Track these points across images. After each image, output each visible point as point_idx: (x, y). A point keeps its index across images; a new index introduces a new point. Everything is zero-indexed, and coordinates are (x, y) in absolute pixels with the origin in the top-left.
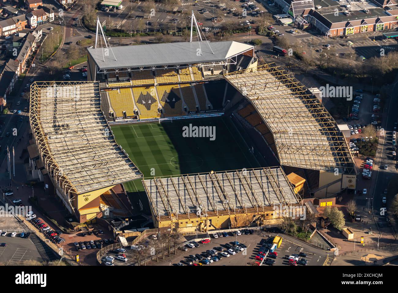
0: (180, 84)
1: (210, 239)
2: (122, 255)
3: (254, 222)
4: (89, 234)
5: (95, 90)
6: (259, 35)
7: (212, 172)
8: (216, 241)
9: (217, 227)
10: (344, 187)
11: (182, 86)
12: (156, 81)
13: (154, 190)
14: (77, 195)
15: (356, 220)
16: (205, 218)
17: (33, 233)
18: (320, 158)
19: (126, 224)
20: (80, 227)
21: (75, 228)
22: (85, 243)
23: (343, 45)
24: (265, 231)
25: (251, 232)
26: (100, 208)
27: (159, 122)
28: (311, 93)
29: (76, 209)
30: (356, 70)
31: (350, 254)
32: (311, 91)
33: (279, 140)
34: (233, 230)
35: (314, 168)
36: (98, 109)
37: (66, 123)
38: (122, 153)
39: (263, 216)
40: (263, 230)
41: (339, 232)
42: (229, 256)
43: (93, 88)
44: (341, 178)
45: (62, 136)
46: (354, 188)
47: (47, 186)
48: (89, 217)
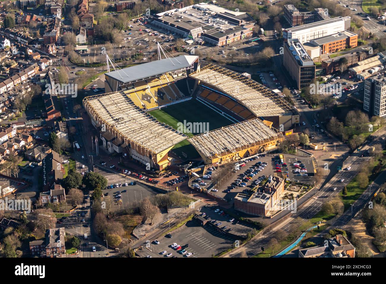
0: (161, 85)
1: (244, 163)
2: (202, 182)
3: (260, 150)
4: (171, 175)
5: (123, 96)
6: (179, 52)
7: (223, 128)
8: (248, 164)
9: (242, 157)
10: (293, 123)
11: (163, 86)
12: (149, 86)
13: (197, 144)
14: (156, 155)
15: (312, 139)
16: (235, 153)
17: (137, 181)
18: (275, 110)
19: (190, 165)
20: (162, 172)
21: (160, 174)
22: (173, 180)
23: (230, 50)
24: (270, 153)
25: (264, 155)
26: (168, 160)
27: (160, 109)
28: (244, 76)
29: (156, 163)
30: (250, 61)
31: (322, 157)
32: (244, 75)
33: (248, 104)
34: (253, 156)
35: (275, 115)
36: (134, 106)
37: (120, 117)
38: (166, 127)
39: (264, 146)
40: (268, 153)
41: (307, 147)
42: (261, 170)
43: (121, 95)
44: (291, 118)
45: (124, 124)
46: (299, 122)
47: (125, 155)
48: (164, 166)
